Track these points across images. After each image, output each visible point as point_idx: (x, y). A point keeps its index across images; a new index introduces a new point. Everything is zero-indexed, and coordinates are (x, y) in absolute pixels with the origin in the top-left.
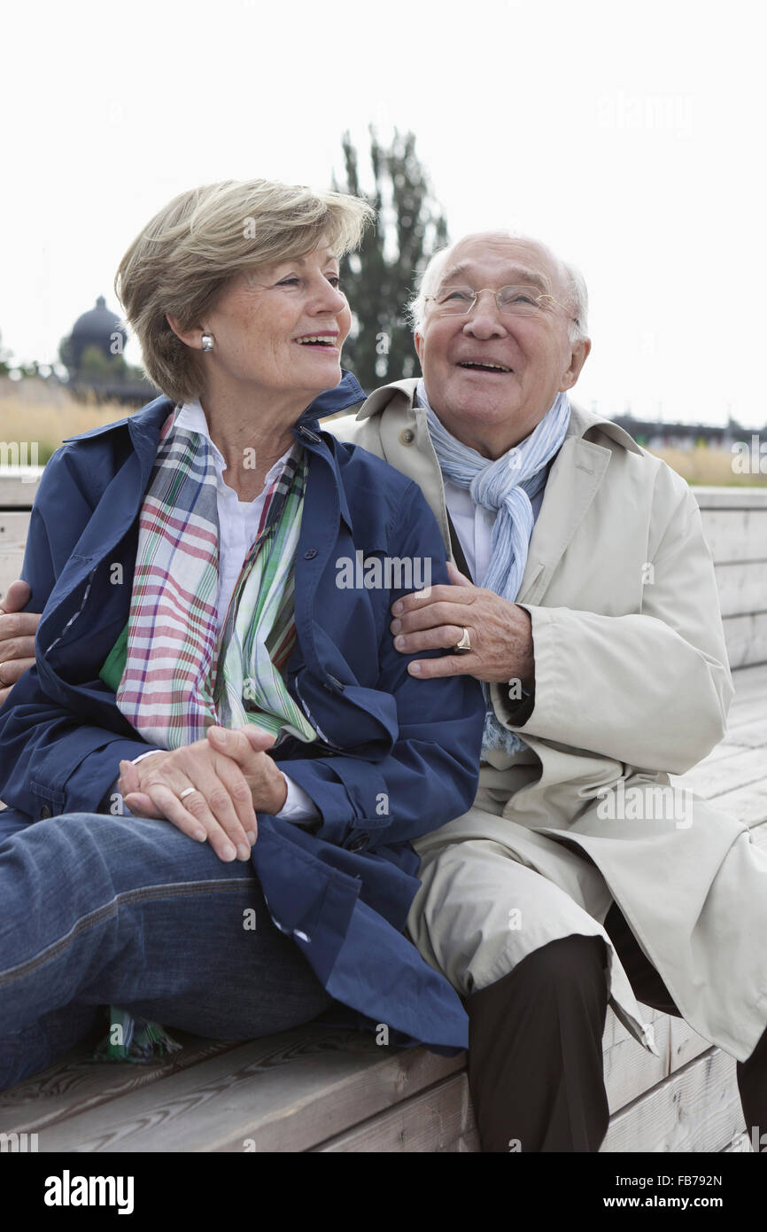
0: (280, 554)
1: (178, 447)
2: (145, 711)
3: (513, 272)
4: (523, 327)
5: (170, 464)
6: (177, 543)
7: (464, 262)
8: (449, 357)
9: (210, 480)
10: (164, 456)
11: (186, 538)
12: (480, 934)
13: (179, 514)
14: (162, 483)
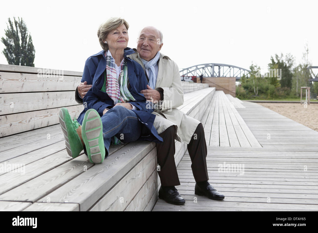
0: (125, 74)
1: (108, 58)
2: (112, 95)
3: (150, 35)
4: (152, 44)
5: (108, 60)
6: (112, 71)
7: (143, 33)
8: (141, 48)
9: (113, 63)
10: (107, 59)
11: (113, 71)
12: (159, 126)
13: (111, 67)
14: (107, 63)
